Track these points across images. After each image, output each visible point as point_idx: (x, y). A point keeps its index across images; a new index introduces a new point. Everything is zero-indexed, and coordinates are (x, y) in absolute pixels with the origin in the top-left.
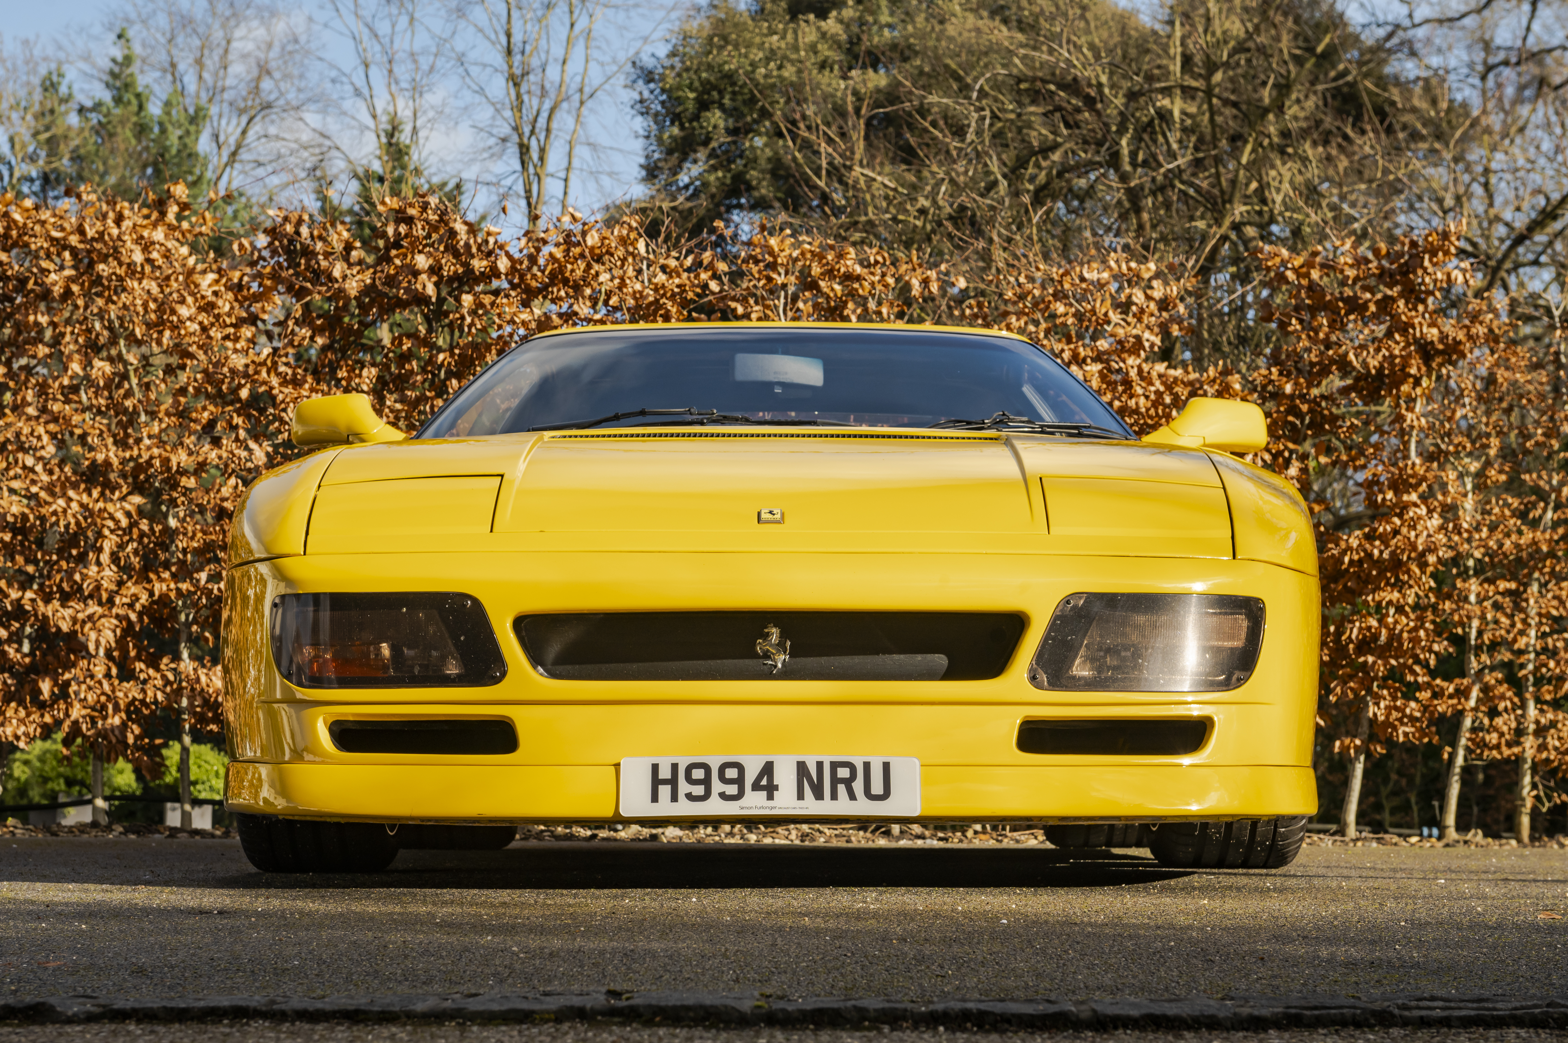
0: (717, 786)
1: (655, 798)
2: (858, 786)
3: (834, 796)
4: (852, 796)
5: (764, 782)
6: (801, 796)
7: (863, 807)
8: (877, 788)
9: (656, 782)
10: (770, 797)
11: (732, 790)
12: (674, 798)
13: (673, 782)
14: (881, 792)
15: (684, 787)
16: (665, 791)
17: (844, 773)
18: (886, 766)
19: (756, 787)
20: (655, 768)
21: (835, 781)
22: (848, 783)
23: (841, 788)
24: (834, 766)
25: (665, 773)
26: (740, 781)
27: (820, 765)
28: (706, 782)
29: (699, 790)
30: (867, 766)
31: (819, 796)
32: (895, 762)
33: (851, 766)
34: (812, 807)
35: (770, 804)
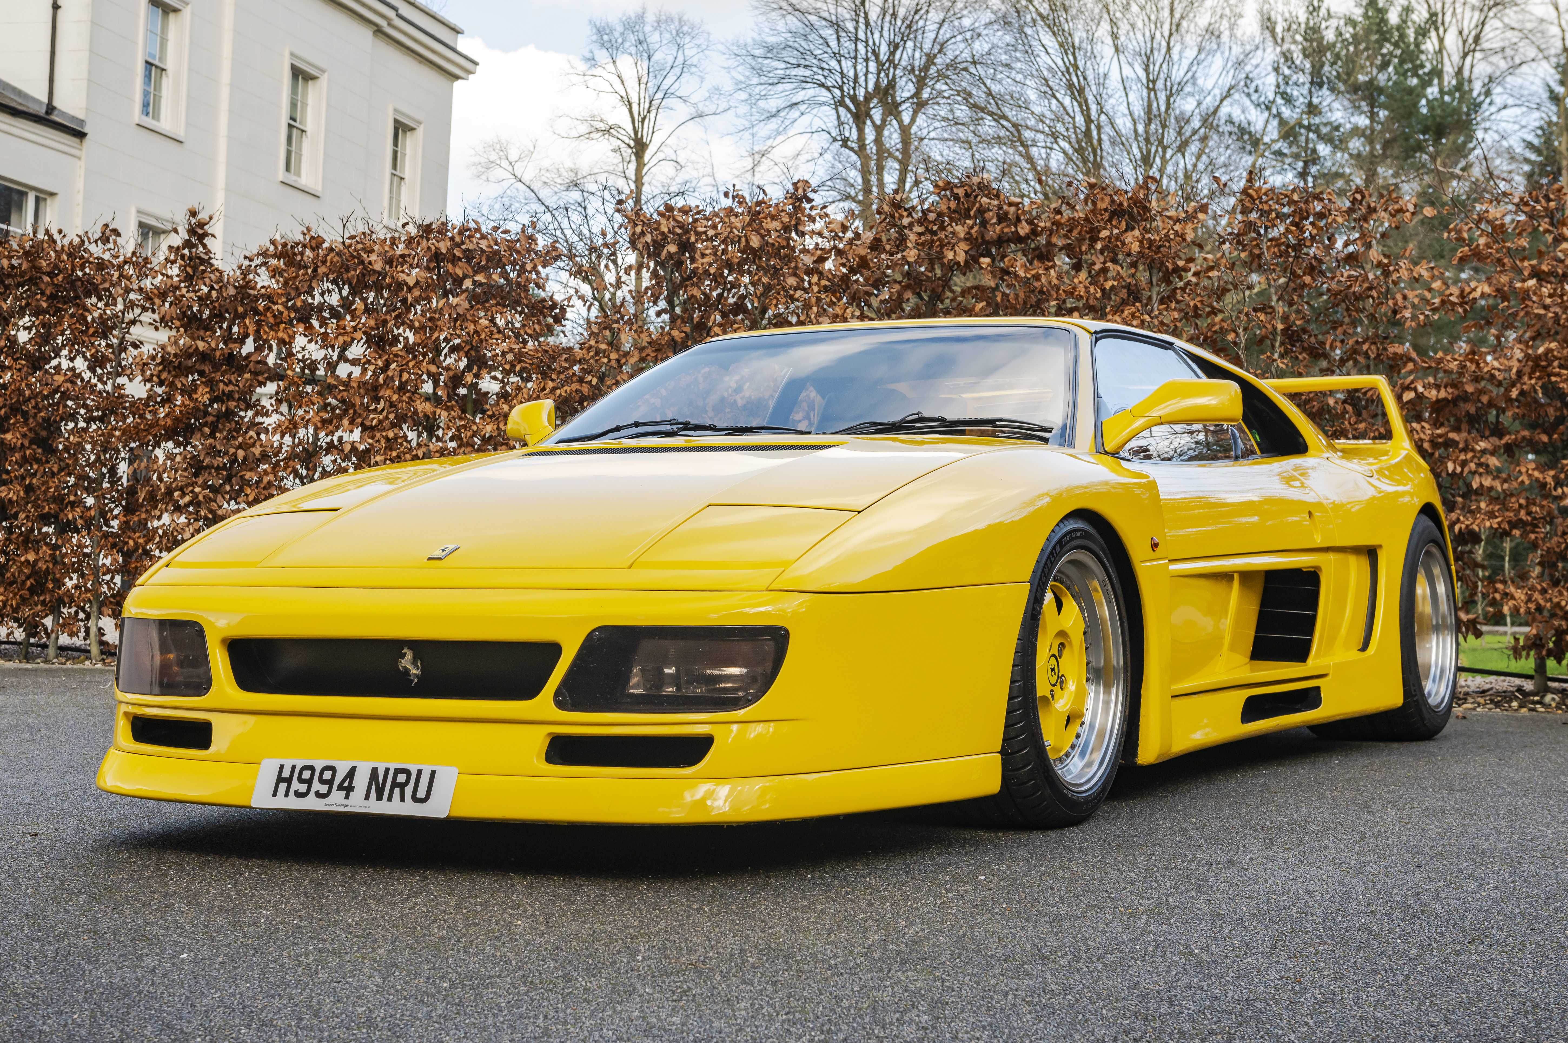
0: (316, 786)
1: (276, 793)
2: (409, 790)
3: (390, 798)
4: (402, 799)
5: (346, 784)
6: (367, 797)
7: (409, 809)
8: (422, 792)
9: (280, 779)
10: (347, 797)
11: (324, 789)
12: (287, 794)
13: (289, 781)
14: (424, 796)
15: (296, 785)
16: (283, 786)
17: (402, 778)
18: (433, 773)
19: (340, 788)
20: (282, 767)
21: (394, 784)
22: (402, 786)
23: (397, 791)
24: (397, 771)
25: (286, 773)
26: (330, 782)
27: (387, 770)
28: (309, 782)
29: (303, 788)
30: (420, 772)
31: (379, 798)
32: (441, 772)
33: (408, 772)
34: (376, 807)
35: (346, 802)
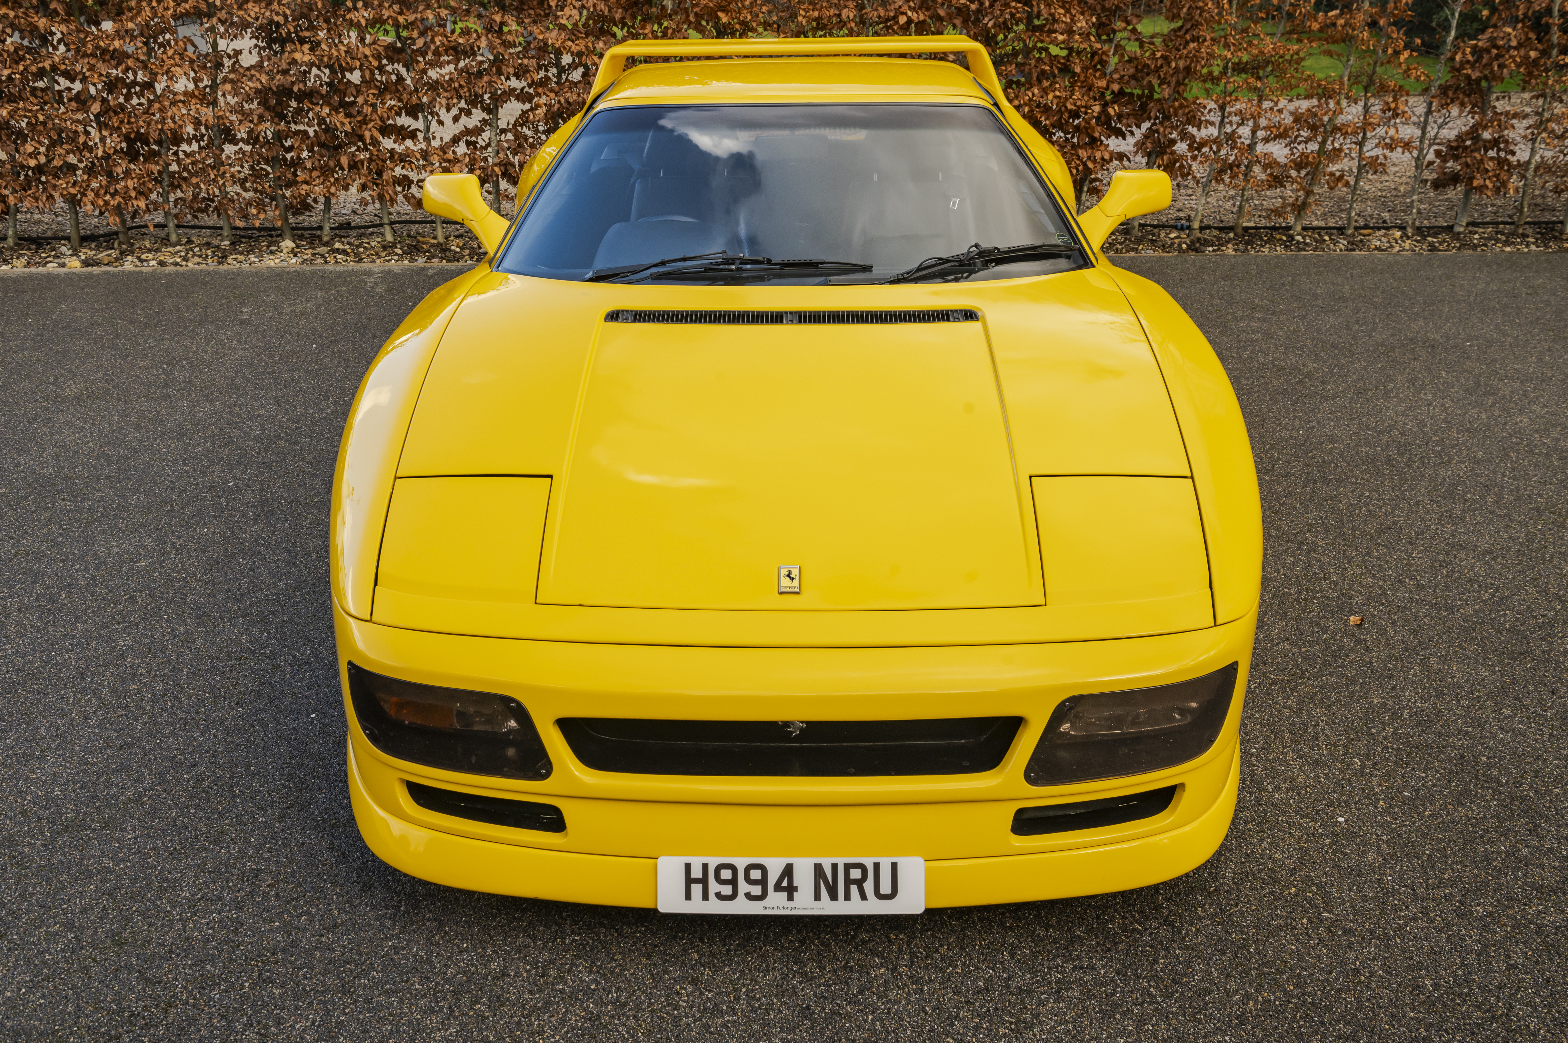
0: (743, 887)
1: (688, 896)
2: (869, 886)
3: (847, 897)
4: (863, 897)
5: (785, 883)
6: (817, 897)
7: (873, 907)
8: (885, 888)
9: (689, 881)
10: (790, 898)
11: (757, 890)
12: (705, 897)
13: (704, 881)
14: (889, 892)
15: (714, 887)
16: (697, 889)
17: (856, 874)
18: (894, 866)
19: (778, 888)
20: (688, 867)
21: (848, 881)
22: (860, 883)
23: (854, 888)
24: (848, 867)
25: (696, 873)
26: (763, 882)
27: (835, 867)
28: (733, 882)
29: (727, 890)
30: (877, 866)
31: (834, 896)
32: (902, 862)
33: (862, 867)
34: (828, 907)
35: (791, 904)
